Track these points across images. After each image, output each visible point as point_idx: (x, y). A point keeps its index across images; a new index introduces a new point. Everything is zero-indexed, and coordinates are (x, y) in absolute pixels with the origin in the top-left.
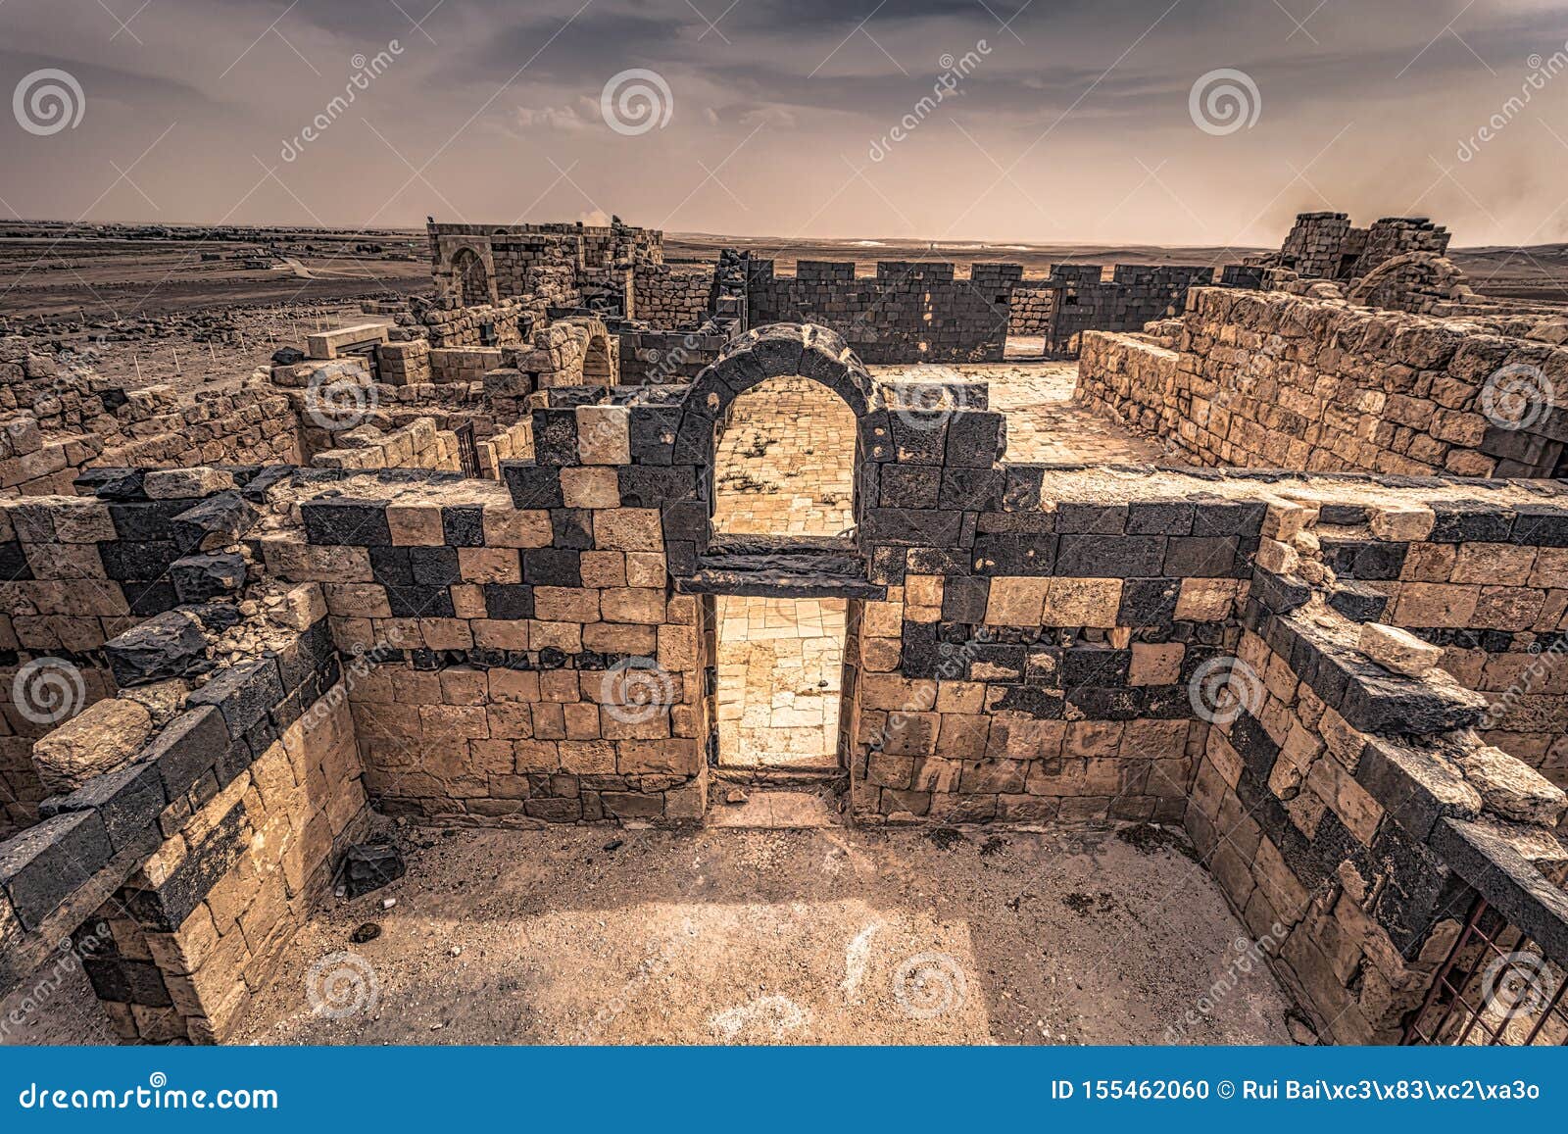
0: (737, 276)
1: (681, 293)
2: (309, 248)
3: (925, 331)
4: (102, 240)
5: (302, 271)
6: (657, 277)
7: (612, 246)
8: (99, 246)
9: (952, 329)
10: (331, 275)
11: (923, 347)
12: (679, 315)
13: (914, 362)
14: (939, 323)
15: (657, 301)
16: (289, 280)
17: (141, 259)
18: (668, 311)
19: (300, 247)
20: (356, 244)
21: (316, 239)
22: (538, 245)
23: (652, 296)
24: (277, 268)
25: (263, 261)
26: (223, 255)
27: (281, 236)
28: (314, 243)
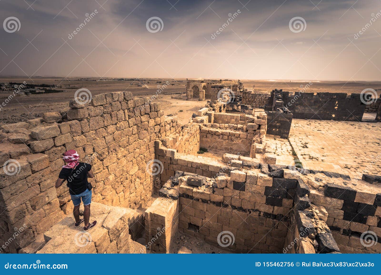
0: (280, 96)
1: (254, 98)
2: (148, 82)
3: (335, 112)
4: (114, 81)
5: (147, 87)
6: (248, 94)
7: (238, 86)
8: (114, 82)
9: (344, 111)
10: (153, 88)
11: (334, 116)
12: (253, 103)
13: (330, 119)
14: (340, 110)
15: (247, 100)
16: (145, 89)
17: (120, 84)
18: (250, 102)
19: (147, 82)
20: (157, 81)
21: (149, 80)
22: (222, 87)
23: (246, 98)
24: (143, 86)
25: (141, 85)
26: (134, 84)
27: (143, 80)
28: (149, 81)
